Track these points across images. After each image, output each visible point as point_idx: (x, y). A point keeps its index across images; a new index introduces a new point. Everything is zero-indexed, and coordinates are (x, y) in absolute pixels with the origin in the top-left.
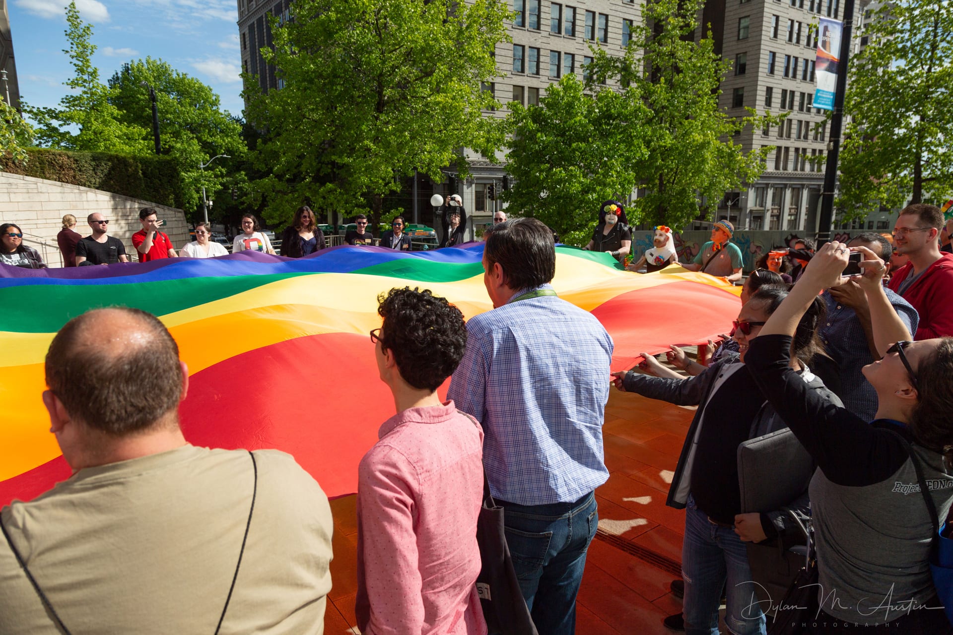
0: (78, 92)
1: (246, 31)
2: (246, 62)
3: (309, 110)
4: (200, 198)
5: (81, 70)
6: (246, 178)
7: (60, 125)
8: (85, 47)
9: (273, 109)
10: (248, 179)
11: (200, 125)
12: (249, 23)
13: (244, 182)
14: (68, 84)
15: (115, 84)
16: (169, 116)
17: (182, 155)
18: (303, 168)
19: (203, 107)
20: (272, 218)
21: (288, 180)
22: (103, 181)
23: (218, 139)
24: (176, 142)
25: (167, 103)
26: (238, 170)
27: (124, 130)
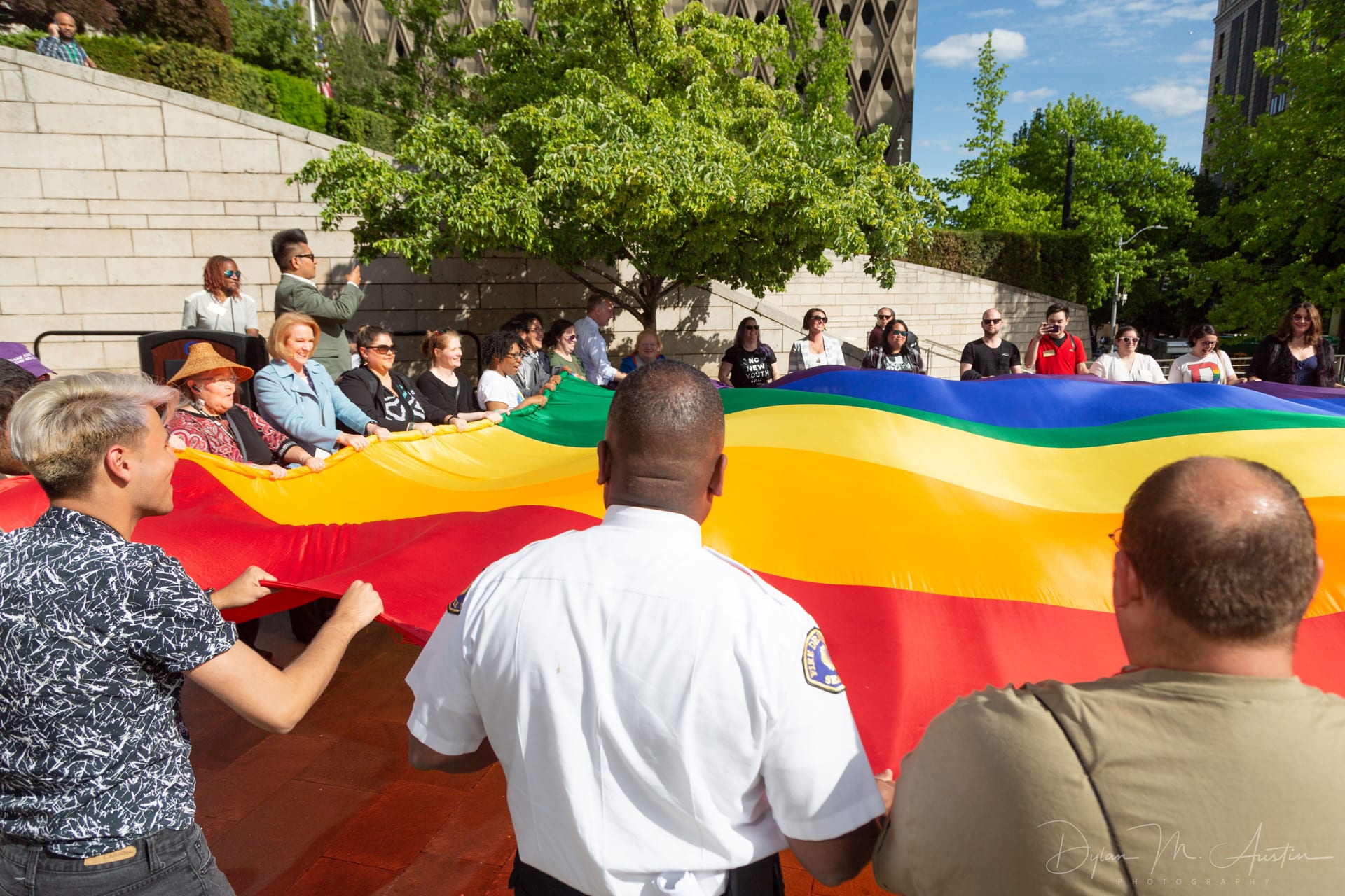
0: (975, 154)
1: (1227, 29)
2: (1217, 79)
3: (1330, 142)
4: (1110, 290)
5: (984, 127)
6: (1187, 259)
7: (949, 199)
8: (993, 95)
9: (1261, 147)
10: (1190, 260)
11: (1128, 184)
12: (1234, 16)
13: (1182, 264)
14: (966, 146)
15: (1021, 139)
16: (1086, 174)
17: (1094, 229)
18: (1298, 241)
19: (1138, 158)
20: (1225, 321)
21: (1266, 262)
22: (990, 268)
23: (1153, 203)
24: (1090, 211)
25: (1086, 156)
26: (1176, 247)
27: (1023, 199)
